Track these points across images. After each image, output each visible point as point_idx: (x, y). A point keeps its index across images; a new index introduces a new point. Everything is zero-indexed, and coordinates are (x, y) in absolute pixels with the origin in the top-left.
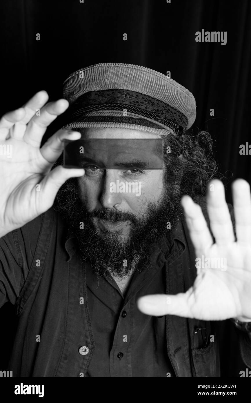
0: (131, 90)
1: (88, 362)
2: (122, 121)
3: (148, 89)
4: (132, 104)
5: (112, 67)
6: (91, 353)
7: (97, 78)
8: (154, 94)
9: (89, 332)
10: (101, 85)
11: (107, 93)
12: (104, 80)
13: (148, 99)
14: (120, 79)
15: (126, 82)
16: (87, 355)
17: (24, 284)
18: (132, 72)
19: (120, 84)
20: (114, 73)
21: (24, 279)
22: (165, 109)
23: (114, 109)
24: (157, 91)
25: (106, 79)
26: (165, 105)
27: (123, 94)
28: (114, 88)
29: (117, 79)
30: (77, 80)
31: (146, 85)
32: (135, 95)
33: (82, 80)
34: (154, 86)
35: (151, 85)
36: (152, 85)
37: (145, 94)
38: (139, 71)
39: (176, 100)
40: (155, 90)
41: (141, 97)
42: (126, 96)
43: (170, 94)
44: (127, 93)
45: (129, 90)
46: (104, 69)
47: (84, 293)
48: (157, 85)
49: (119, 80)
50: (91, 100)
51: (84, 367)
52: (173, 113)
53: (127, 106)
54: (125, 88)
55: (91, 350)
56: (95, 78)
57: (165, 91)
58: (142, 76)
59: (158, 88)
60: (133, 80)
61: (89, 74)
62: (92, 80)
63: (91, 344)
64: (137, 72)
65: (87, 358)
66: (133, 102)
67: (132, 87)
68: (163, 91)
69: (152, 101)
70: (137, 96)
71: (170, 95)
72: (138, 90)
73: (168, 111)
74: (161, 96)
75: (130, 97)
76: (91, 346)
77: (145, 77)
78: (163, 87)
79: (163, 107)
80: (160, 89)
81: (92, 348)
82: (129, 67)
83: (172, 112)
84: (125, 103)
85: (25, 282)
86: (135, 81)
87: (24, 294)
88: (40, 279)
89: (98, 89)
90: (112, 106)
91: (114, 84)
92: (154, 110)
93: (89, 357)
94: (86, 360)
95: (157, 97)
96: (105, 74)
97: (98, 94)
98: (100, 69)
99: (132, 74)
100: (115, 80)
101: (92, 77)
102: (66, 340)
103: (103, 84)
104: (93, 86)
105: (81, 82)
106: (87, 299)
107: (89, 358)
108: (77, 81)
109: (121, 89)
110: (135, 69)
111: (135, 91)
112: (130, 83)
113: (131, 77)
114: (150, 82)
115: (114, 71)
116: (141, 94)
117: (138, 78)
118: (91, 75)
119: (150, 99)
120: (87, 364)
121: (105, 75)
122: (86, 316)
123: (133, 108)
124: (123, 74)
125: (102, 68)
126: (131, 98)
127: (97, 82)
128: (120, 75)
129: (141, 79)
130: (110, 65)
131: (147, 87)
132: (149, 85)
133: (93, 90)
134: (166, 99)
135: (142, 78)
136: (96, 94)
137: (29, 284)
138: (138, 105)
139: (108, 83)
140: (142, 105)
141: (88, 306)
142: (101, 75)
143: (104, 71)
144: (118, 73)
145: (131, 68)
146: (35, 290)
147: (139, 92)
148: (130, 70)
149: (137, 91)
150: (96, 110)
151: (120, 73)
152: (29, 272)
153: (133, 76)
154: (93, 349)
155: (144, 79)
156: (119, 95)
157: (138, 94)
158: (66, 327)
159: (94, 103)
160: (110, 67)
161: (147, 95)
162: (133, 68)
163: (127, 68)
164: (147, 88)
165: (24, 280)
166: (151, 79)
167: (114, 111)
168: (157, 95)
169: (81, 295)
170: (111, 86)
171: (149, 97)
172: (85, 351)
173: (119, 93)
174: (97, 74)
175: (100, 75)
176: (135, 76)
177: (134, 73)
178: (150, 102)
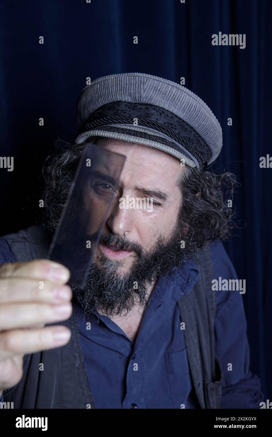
0: (167, 109)
3: (185, 113)
5: (151, 80)
7: (132, 88)
8: (190, 120)
10: (134, 97)
11: (139, 107)
13: (182, 124)
15: (163, 99)
18: (173, 90)
19: (157, 100)
20: (153, 87)
22: (196, 139)
23: (146, 126)
24: (193, 117)
25: (142, 92)
26: (197, 135)
27: (158, 112)
28: (149, 103)
29: (155, 94)
31: (184, 108)
32: (170, 116)
33: (112, 87)
34: (192, 111)
36: (191, 109)
37: (181, 117)
38: (180, 91)
39: (209, 132)
40: (192, 115)
41: (176, 119)
42: (161, 114)
44: (163, 112)
45: (164, 109)
46: (142, 80)
47: (79, 352)
48: (195, 111)
49: (157, 95)
50: (120, 111)
52: (202, 146)
53: (161, 125)
54: (162, 105)
56: (130, 88)
57: (202, 119)
58: (183, 97)
59: (195, 114)
60: (172, 99)
61: (123, 82)
62: (125, 89)
64: (178, 91)
66: (168, 123)
67: (169, 106)
68: (200, 119)
69: (186, 127)
70: (172, 117)
71: (205, 125)
72: (175, 111)
74: (196, 124)
75: (164, 117)
77: (185, 99)
78: (200, 114)
80: (197, 116)
83: (201, 144)
84: (159, 122)
90: (144, 122)
91: (150, 99)
92: (187, 137)
95: (192, 124)
96: (142, 85)
97: (129, 105)
98: (137, 78)
100: (152, 94)
101: (126, 86)
103: (137, 96)
104: (125, 96)
105: (111, 89)
108: (106, 87)
109: (157, 106)
110: (176, 87)
111: (171, 111)
112: (167, 101)
113: (170, 96)
114: (189, 105)
115: (154, 84)
116: (177, 116)
117: (177, 99)
118: (125, 83)
119: (184, 124)
121: (142, 87)
123: (167, 129)
124: (162, 90)
125: (140, 78)
126: (166, 118)
127: (131, 92)
128: (159, 91)
129: (181, 101)
130: (149, 77)
131: (185, 110)
133: (124, 101)
134: (200, 128)
139: (144, 96)
140: (176, 129)
142: (137, 86)
143: (141, 82)
144: (157, 88)
147: (175, 114)
148: (170, 87)
150: (125, 123)
151: (159, 87)
156: (153, 111)
157: (174, 116)
159: (122, 114)
160: (149, 79)
161: (182, 119)
163: (168, 84)
166: (190, 102)
168: (193, 121)
169: (75, 355)
170: (146, 100)
171: (183, 121)
173: (154, 109)
174: (132, 84)
176: (175, 95)
177: (174, 92)
178: (183, 127)
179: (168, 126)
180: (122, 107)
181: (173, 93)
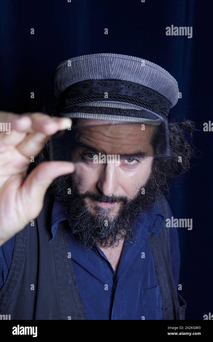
0: (134, 82)
5: (117, 59)
7: (101, 68)
8: (153, 86)
10: (104, 75)
11: (109, 82)
12: (108, 70)
13: (147, 90)
14: (124, 71)
15: (129, 74)
18: (136, 64)
19: (124, 76)
20: (119, 65)
22: (159, 99)
23: (119, 101)
25: (111, 70)
26: (159, 95)
27: (126, 85)
29: (121, 71)
31: (147, 78)
32: (136, 87)
34: (154, 79)
35: (152, 77)
37: (145, 86)
40: (154, 82)
41: (141, 88)
42: (129, 87)
43: (166, 86)
44: (130, 84)
45: (131, 82)
46: (109, 60)
48: (156, 78)
50: (94, 89)
52: (165, 102)
53: (130, 98)
54: (128, 80)
56: (99, 68)
58: (145, 69)
60: (136, 72)
61: (93, 63)
62: (95, 69)
64: (141, 65)
66: (135, 93)
67: (134, 79)
70: (138, 87)
72: (140, 82)
73: (161, 100)
74: (158, 88)
75: (132, 89)
77: (147, 70)
79: (158, 97)
82: (133, 59)
83: (163, 102)
84: (128, 95)
86: (138, 73)
89: (101, 78)
90: (116, 97)
91: (118, 76)
92: (152, 100)
97: (101, 82)
98: (104, 59)
99: (135, 67)
100: (119, 72)
101: (95, 67)
103: (106, 74)
104: (96, 76)
110: (138, 62)
111: (137, 83)
112: (133, 75)
115: (119, 62)
116: (142, 85)
117: (141, 71)
118: (95, 64)
119: (149, 90)
121: (110, 66)
123: (136, 100)
124: (127, 66)
125: (107, 58)
127: (101, 71)
128: (125, 67)
129: (144, 72)
130: (115, 56)
131: (148, 80)
132: (150, 78)
133: (96, 79)
134: (162, 90)
136: (98, 83)
138: (139, 96)
139: (112, 73)
140: (142, 97)
142: (105, 66)
143: (108, 62)
145: (134, 61)
148: (134, 63)
150: (100, 100)
155: (146, 72)
156: (122, 86)
159: (96, 92)
160: (115, 58)
162: (136, 61)
163: (131, 60)
168: (155, 86)
170: (115, 76)
171: (148, 88)
173: (123, 84)
174: (101, 64)
176: (139, 68)
178: (148, 93)
179: (136, 96)
180: (95, 85)
181: (137, 68)
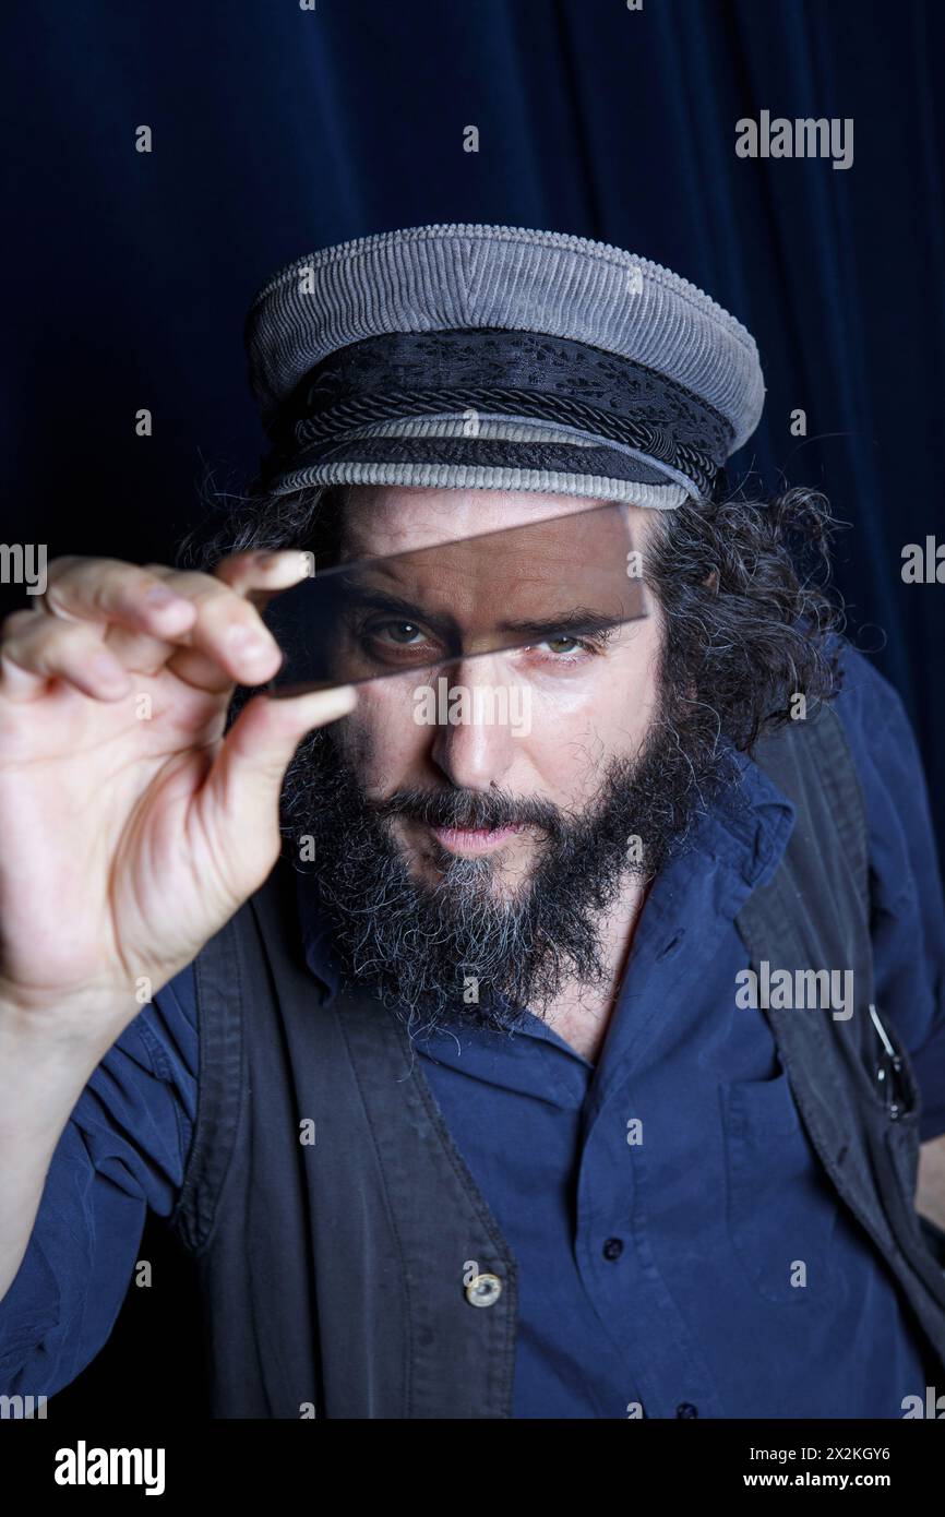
0: (561, 335)
1: (508, 1322)
2: (542, 461)
3: (621, 330)
4: (566, 391)
5: (487, 244)
6: (510, 1289)
7: (428, 285)
8: (643, 350)
9: (482, 1222)
10: (441, 311)
11: (463, 342)
12: (454, 291)
13: (617, 368)
14: (518, 291)
15: (540, 302)
16: (499, 1301)
17: (194, 1134)
18: (567, 264)
19: (520, 311)
20: (497, 267)
21: (188, 1115)
22: (674, 407)
23: (500, 411)
24: (653, 338)
25: (466, 291)
26: (673, 391)
27: (531, 350)
28: (493, 324)
29: (508, 292)
30: (337, 284)
31: (614, 316)
32: (572, 354)
33: (359, 287)
34: (646, 320)
35: (636, 314)
36: (639, 316)
37: (610, 349)
38: (591, 263)
39: (713, 372)
40: (647, 333)
41: (594, 360)
42: (541, 357)
43: (698, 351)
44: (545, 346)
45: (550, 336)
46: (458, 249)
47: (420, 1092)
48: (654, 318)
49: (515, 294)
50: (401, 370)
51: (500, 1345)
52: (698, 419)
53: (548, 398)
54: (538, 326)
55: (509, 1280)
56: (420, 285)
58: (604, 281)
60: (568, 296)
61: (392, 266)
62: (404, 290)
63: (503, 1260)
64: (586, 264)
65: (503, 1310)
66: (569, 381)
67: (563, 324)
68: (675, 339)
69: (633, 374)
70: (581, 357)
72: (588, 335)
73: (682, 410)
74: (665, 358)
75: (555, 363)
76: (501, 1265)
77: (615, 285)
78: (674, 324)
79: (668, 396)
80: (664, 330)
81: (509, 1272)
82: (555, 244)
83: (693, 417)
84: (539, 386)
85: (194, 1127)
86: (575, 299)
87: (204, 1169)
88: (245, 1097)
89: (427, 325)
90: (490, 398)
91: (498, 311)
92: (640, 409)
93: (509, 1304)
94: (500, 1318)
95: (651, 363)
96: (459, 268)
97: (429, 343)
98: (439, 248)
99: (565, 272)
100: (499, 295)
101: (403, 279)
102: (410, 1276)
103: (449, 306)
104: (408, 316)
105: (354, 294)
106: (439, 1110)
107: (508, 1309)
108: (338, 288)
109: (522, 331)
110: (576, 252)
111: (575, 338)
112: (555, 306)
113: (562, 285)
114: (632, 304)
115: (499, 258)
116: (595, 349)
117: (588, 289)
118: (401, 269)
119: (626, 367)
120: (507, 1334)
121: (461, 274)
122: (456, 1171)
123: (571, 406)
124: (530, 270)
125: (447, 242)
126: (561, 365)
127: (426, 298)
128: (521, 275)
129: (600, 295)
130: (479, 233)
131: (619, 324)
132: (627, 317)
133: (408, 329)
135: (601, 291)
136: (420, 346)
137: (212, 1131)
138: (585, 394)
139: (473, 304)
140: (600, 395)
141: (449, 1132)
142: (443, 274)
143: (454, 258)
144: (513, 267)
145: (560, 248)
146: (241, 1142)
147: (590, 342)
148: (557, 257)
149: (583, 340)
150: (425, 412)
151: (520, 266)
152: (199, 1089)
153: (570, 279)
154: (513, 1274)
155: (609, 292)
156: (515, 353)
157: (584, 350)
158: (396, 1232)
159: (412, 380)
160: (479, 243)
161: (615, 355)
162: (568, 250)
163: (547, 247)
164: (617, 329)
165: (188, 1122)
167: (502, 417)
168: (652, 352)
169: (412, 1103)
170: (482, 315)
171: (621, 359)
172: (488, 1289)
173: (517, 344)
174: (427, 269)
175: (439, 275)
176: (578, 279)
177: (572, 271)
178: (623, 380)
179: (572, 393)
180: (407, 353)
181: (571, 275)
